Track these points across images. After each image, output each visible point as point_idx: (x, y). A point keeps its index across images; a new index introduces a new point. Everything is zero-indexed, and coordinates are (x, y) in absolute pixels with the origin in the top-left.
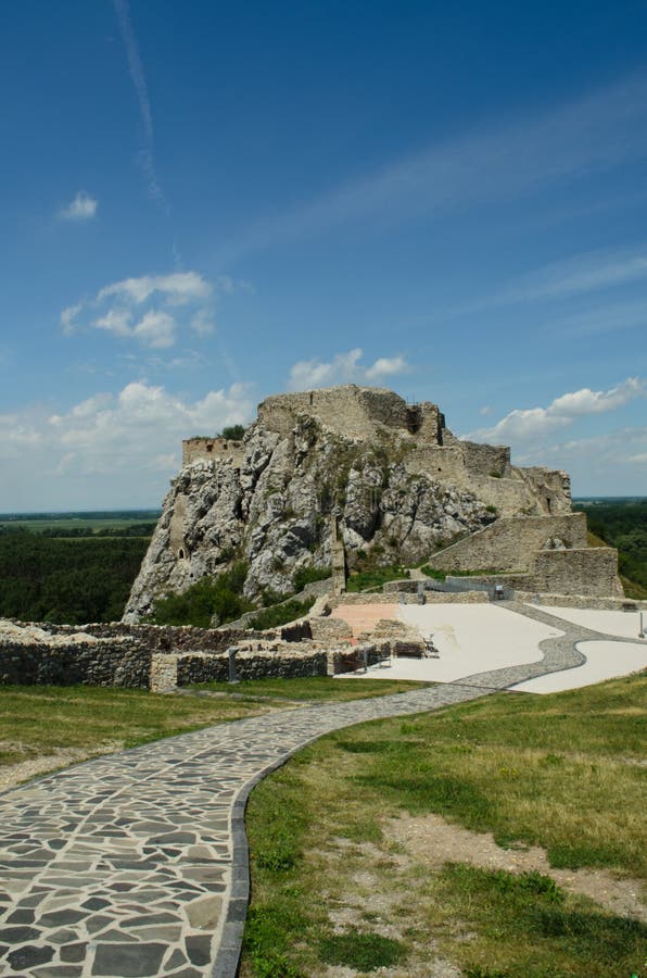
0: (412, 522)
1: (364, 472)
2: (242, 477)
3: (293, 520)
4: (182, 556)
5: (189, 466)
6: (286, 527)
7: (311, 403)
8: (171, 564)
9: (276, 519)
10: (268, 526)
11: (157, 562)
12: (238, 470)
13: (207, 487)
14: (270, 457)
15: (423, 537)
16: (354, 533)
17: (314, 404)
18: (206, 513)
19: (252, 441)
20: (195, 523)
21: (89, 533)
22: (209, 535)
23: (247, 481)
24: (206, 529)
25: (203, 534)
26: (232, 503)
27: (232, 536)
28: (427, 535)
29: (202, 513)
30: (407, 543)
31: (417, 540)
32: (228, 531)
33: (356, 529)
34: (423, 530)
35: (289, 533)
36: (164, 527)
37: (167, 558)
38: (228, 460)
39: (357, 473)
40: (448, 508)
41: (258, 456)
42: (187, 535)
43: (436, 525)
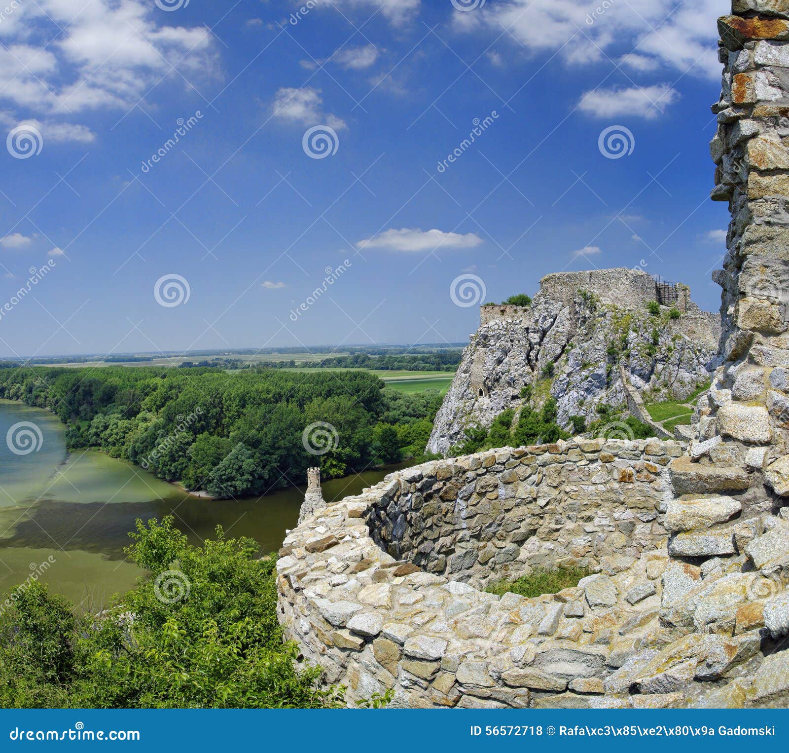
0: (678, 370)
1: (640, 334)
2: (531, 334)
3: (591, 368)
4: (481, 393)
5: (487, 326)
6: (587, 374)
7: (590, 280)
8: (473, 401)
9: (578, 368)
10: (571, 373)
11: (462, 398)
12: (527, 329)
13: (502, 342)
14: (555, 320)
15: (687, 380)
16: (639, 378)
17: (593, 281)
18: (502, 361)
19: (539, 307)
20: (494, 369)
21: (292, 364)
22: (504, 378)
23: (535, 338)
24: (503, 374)
25: (500, 377)
26: (524, 355)
27: (524, 379)
28: (689, 379)
29: (499, 362)
30: (675, 384)
31: (682, 383)
32: (521, 375)
33: (640, 375)
34: (686, 376)
35: (589, 379)
36: (465, 372)
37: (470, 396)
38: (518, 321)
39: (636, 334)
40: (701, 360)
41: (545, 319)
42: (487, 378)
43: (694, 372)
